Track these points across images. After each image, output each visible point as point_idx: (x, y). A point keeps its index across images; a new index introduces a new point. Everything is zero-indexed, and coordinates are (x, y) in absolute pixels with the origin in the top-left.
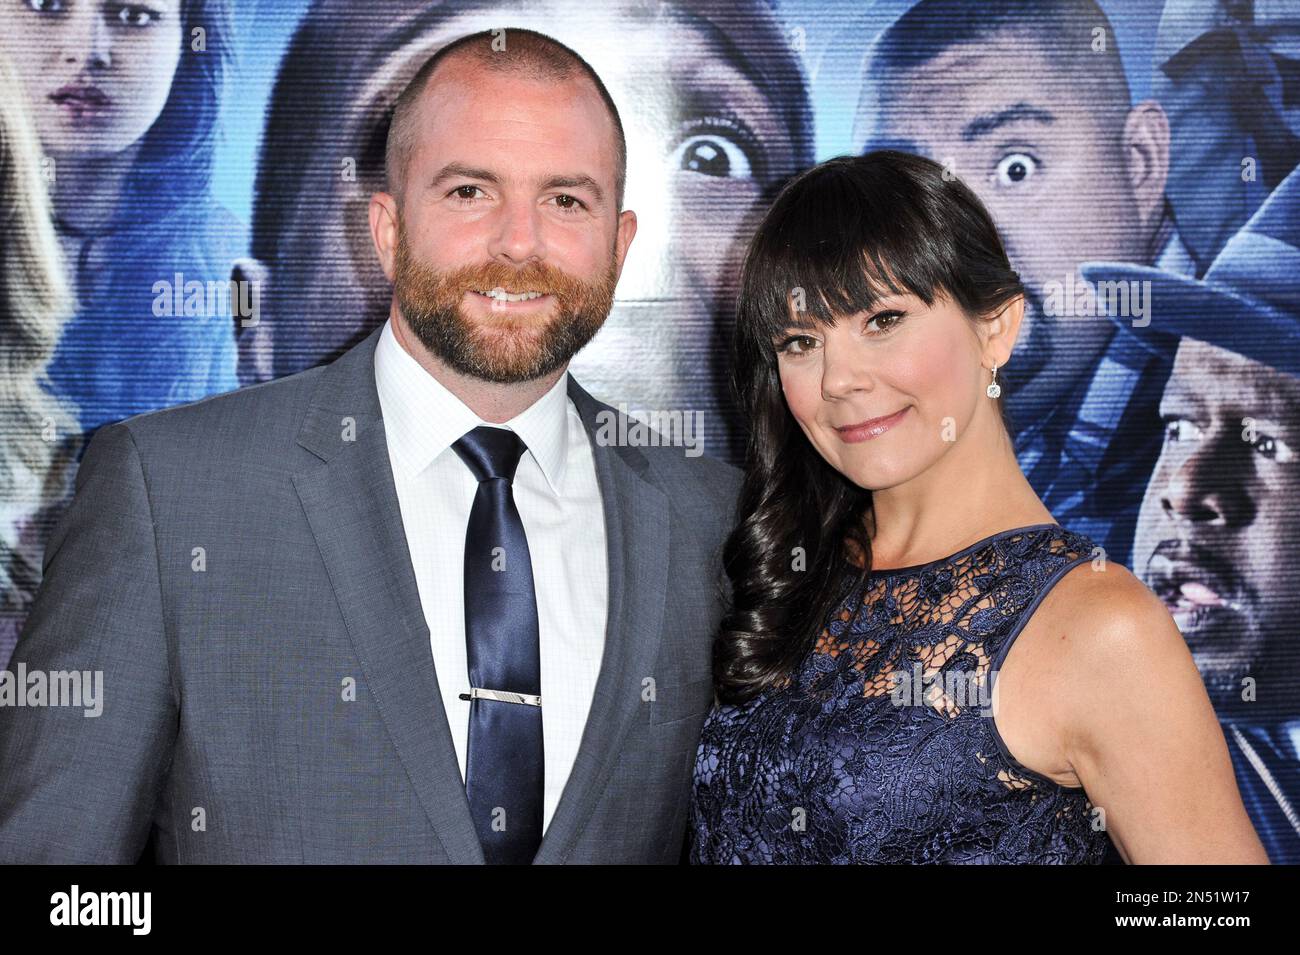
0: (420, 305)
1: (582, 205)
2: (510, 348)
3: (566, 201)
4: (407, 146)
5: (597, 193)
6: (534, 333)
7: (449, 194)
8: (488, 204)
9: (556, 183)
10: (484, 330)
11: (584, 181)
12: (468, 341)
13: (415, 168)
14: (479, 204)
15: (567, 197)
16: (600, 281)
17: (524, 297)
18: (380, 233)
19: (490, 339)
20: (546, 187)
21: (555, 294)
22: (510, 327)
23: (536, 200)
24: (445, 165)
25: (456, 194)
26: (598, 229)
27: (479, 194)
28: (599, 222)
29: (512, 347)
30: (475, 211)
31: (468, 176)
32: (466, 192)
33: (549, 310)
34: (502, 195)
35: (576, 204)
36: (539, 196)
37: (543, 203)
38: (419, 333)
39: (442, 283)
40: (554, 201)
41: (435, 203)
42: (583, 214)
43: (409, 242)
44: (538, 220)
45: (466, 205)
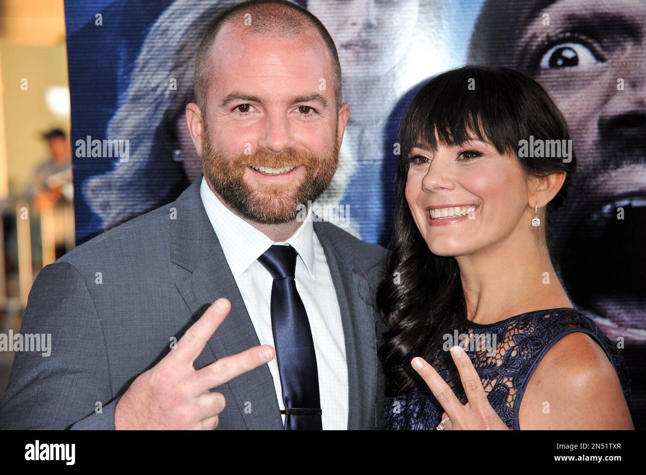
0: (220, 177)
1: (315, 111)
2: (275, 205)
3: (305, 110)
4: (206, 79)
5: (324, 103)
6: (291, 194)
7: (233, 109)
8: (257, 115)
9: (298, 100)
10: (259, 195)
11: (315, 97)
12: (250, 200)
13: (211, 93)
14: (252, 115)
15: (306, 107)
16: (329, 154)
17: (282, 170)
18: (193, 127)
19: (264, 199)
20: (292, 104)
21: (303, 165)
22: (275, 193)
23: (286, 112)
24: (229, 93)
25: (237, 109)
26: (326, 124)
27: (251, 109)
28: (326, 120)
29: (277, 204)
30: (249, 119)
31: (243, 99)
32: (244, 108)
33: (298, 177)
34: (265, 110)
35: (311, 111)
36: (289, 108)
37: (291, 112)
38: (221, 194)
39: (231, 163)
40: (297, 110)
41: (225, 115)
42: (316, 116)
43: (210, 137)
44: (288, 123)
45: (244, 116)
